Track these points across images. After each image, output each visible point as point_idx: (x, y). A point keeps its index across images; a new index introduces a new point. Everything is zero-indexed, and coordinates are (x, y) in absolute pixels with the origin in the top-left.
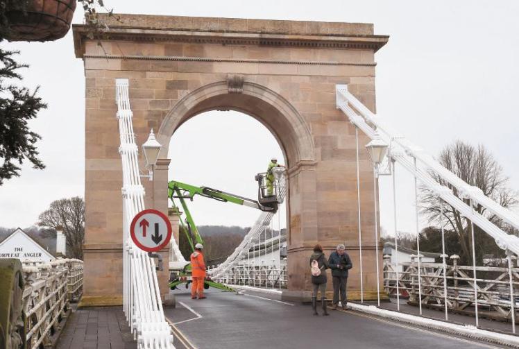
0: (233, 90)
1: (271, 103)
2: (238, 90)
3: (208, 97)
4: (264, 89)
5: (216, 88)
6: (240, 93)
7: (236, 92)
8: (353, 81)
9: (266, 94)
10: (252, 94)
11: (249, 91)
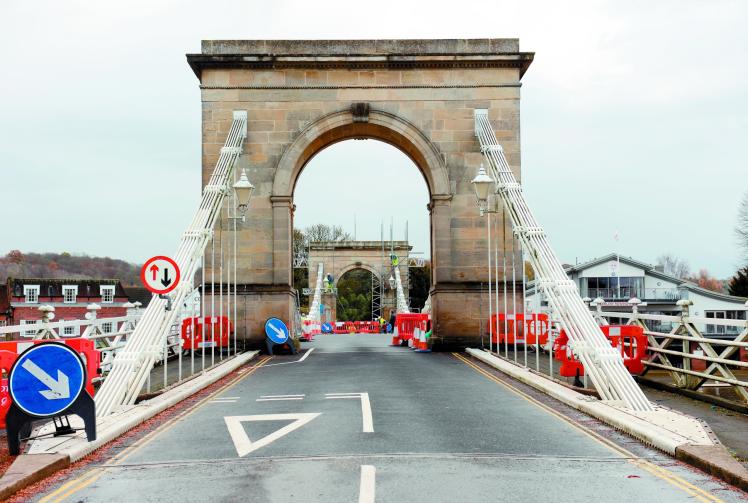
0: (359, 119)
1: (401, 132)
2: (364, 119)
3: (331, 128)
4: (392, 116)
5: (341, 118)
6: (366, 122)
7: (361, 122)
8: (494, 105)
9: (395, 122)
10: (379, 123)
11: (377, 120)
